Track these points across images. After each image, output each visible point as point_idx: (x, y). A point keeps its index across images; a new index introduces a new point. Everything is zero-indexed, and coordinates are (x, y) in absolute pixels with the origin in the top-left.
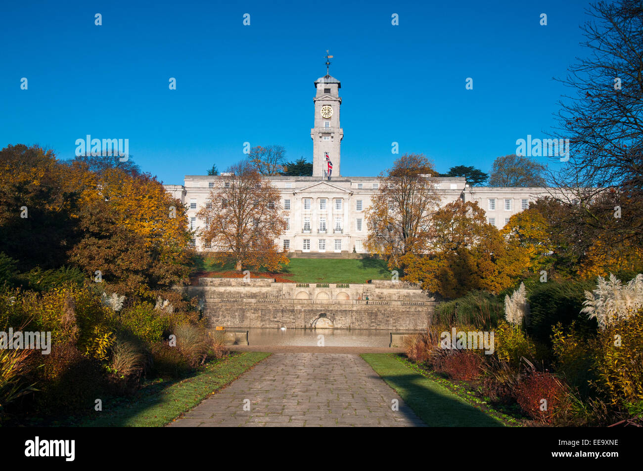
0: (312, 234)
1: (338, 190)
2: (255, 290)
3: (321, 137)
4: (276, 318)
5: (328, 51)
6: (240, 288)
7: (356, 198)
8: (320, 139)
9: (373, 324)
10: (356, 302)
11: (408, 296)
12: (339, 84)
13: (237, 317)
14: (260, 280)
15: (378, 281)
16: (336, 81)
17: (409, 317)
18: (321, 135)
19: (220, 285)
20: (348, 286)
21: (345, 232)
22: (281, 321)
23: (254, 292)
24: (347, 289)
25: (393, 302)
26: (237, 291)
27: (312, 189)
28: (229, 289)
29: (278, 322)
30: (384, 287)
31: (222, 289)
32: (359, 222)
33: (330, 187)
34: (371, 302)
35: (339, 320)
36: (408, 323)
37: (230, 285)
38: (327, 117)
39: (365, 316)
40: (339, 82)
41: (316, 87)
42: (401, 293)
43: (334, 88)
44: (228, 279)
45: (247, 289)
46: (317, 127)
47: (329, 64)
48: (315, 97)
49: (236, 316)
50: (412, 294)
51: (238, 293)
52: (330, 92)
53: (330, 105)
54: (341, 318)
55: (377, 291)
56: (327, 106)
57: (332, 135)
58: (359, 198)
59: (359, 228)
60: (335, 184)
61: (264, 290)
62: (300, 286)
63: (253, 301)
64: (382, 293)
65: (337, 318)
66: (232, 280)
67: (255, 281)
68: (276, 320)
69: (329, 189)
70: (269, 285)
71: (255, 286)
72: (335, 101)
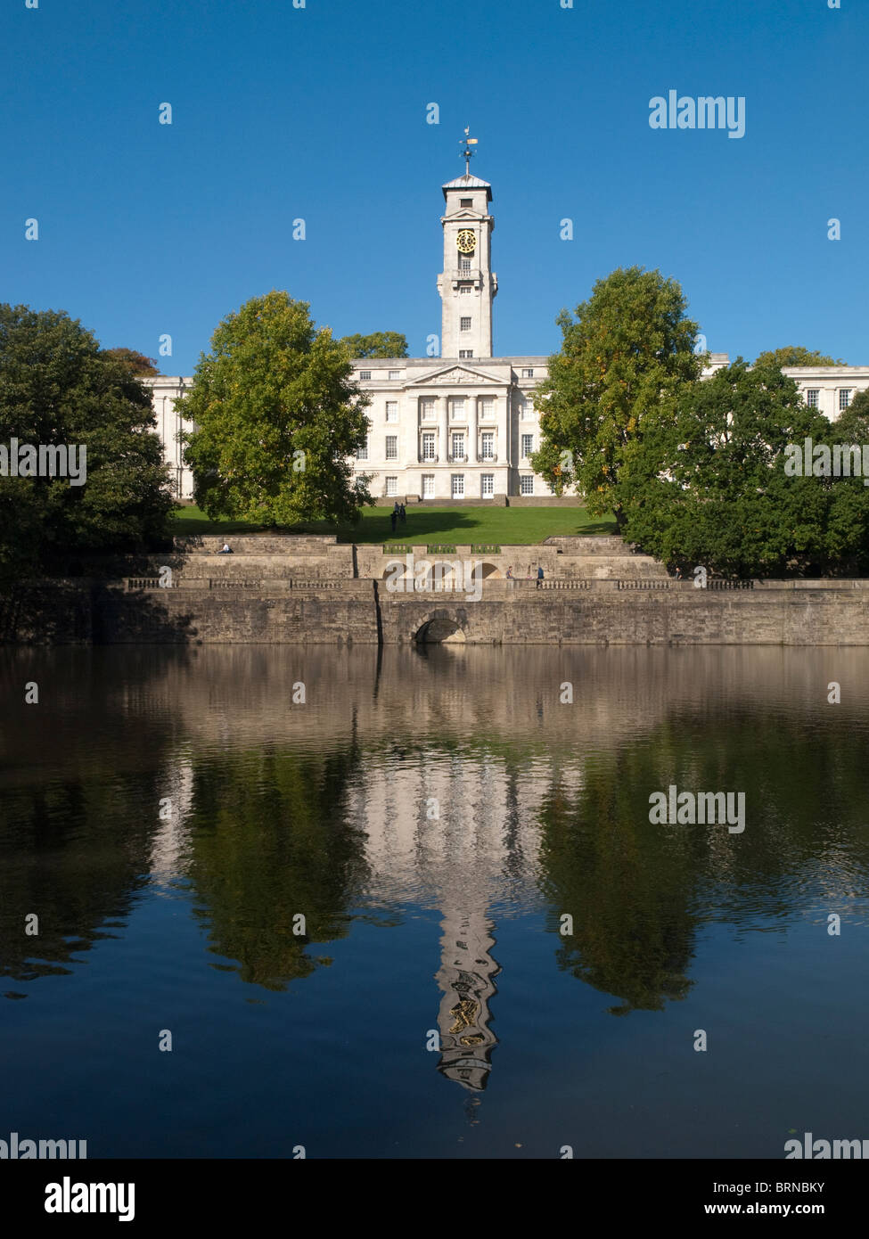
0: (438, 465)
2: (292, 561)
3: (455, 289)
4: (334, 622)
5: (467, 131)
6: (259, 558)
8: (455, 293)
9: (553, 634)
10: (515, 584)
11: (632, 568)
12: (488, 189)
13: (248, 619)
14: (305, 539)
15: (562, 540)
16: (482, 183)
17: (635, 617)
18: (455, 285)
20: (497, 551)
21: (500, 458)
22: (345, 627)
23: (292, 566)
24: (496, 557)
25: (598, 583)
26: (254, 563)
27: (438, 381)
29: (338, 629)
30: (577, 551)
31: (221, 561)
32: (527, 438)
33: (471, 375)
34: (548, 583)
35: (477, 625)
36: (632, 629)
37: (241, 551)
38: (466, 252)
39: (536, 615)
40: (487, 185)
41: (446, 197)
42: (616, 564)
43: (479, 199)
44: (237, 539)
45: (276, 559)
46: (448, 270)
47: (470, 155)
48: (444, 214)
49: (245, 617)
50: (639, 566)
51: (257, 567)
52: (471, 206)
53: (472, 230)
54: (482, 619)
55: (563, 559)
56: (466, 231)
57: (476, 283)
59: (528, 452)
60: (480, 370)
61: (314, 560)
62: (392, 552)
63: (284, 583)
64: (572, 565)
65: (472, 620)
67: (294, 543)
68: (333, 625)
69: (470, 379)
70: (324, 550)
71: (294, 553)
72: (482, 221)
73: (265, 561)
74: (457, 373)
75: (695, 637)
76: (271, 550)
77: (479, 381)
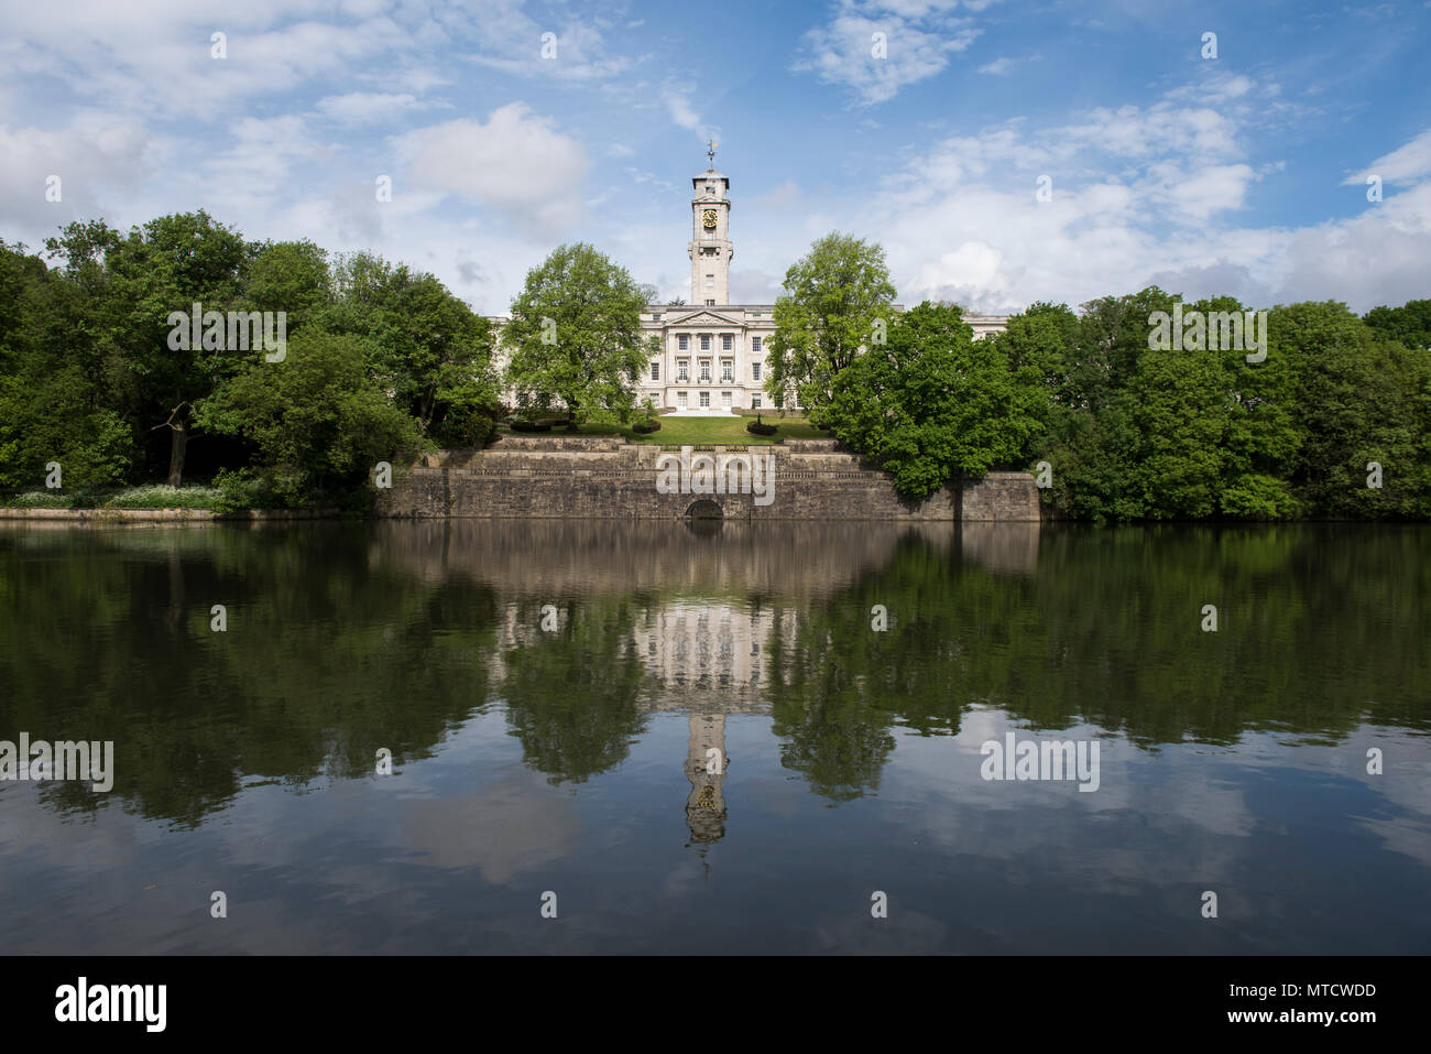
0: (691, 384)
1: (725, 324)
2: (592, 456)
3: (702, 254)
4: (625, 502)
6: (567, 454)
7: (752, 334)
8: (702, 257)
9: (787, 511)
11: (844, 463)
12: (727, 181)
13: (560, 500)
14: (601, 440)
15: (794, 442)
16: (722, 176)
17: (850, 499)
18: (702, 250)
19: (536, 448)
20: (745, 451)
21: (737, 381)
23: (592, 460)
24: (744, 454)
25: (820, 473)
26: (564, 457)
27: (690, 323)
28: (550, 455)
29: (629, 508)
30: (804, 450)
31: (539, 455)
32: (756, 366)
33: (715, 318)
34: (786, 474)
35: (733, 504)
36: (848, 508)
37: (554, 449)
38: (711, 226)
40: (726, 177)
41: (695, 186)
42: (832, 460)
43: (720, 187)
44: (551, 439)
45: (580, 455)
46: (697, 240)
47: (714, 156)
48: (694, 198)
49: (560, 497)
51: (566, 460)
52: (714, 192)
53: (716, 210)
54: (735, 501)
55: (794, 456)
56: (710, 211)
57: (717, 250)
58: (756, 334)
59: (757, 377)
60: (722, 314)
61: (609, 456)
62: (667, 450)
63: (587, 473)
64: (801, 460)
65: (730, 500)
66: (556, 440)
67: (594, 443)
69: (714, 321)
70: (615, 448)
71: (593, 450)
72: (721, 204)
73: (574, 456)
74: (705, 317)
75: (891, 514)
76: (578, 448)
77: (720, 322)
